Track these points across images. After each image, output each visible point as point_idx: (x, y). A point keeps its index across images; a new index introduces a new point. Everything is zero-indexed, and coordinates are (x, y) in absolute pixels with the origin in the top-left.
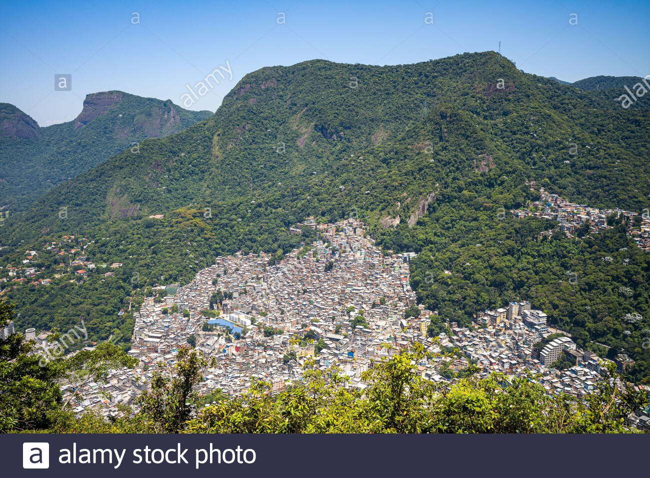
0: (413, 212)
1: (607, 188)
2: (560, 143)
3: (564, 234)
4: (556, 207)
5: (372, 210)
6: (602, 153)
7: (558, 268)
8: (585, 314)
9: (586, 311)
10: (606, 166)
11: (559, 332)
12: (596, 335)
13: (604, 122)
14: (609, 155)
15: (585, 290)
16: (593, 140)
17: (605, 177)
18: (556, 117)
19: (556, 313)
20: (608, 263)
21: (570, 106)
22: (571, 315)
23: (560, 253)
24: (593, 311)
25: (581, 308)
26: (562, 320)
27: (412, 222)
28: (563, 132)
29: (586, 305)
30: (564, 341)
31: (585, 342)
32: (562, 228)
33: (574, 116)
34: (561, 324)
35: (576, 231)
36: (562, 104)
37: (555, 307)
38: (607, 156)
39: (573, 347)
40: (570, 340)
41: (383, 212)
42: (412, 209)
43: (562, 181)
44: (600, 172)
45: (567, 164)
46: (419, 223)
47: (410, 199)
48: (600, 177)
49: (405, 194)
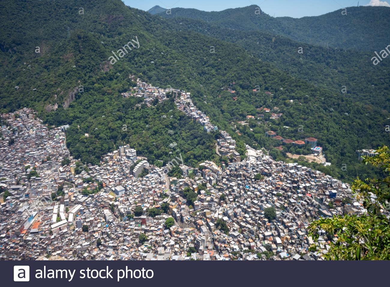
0: (65, 100)
1: (171, 76)
2: (149, 51)
3: (146, 105)
4: (144, 90)
5: (39, 101)
6: (169, 56)
7: (143, 124)
8: (154, 147)
9: (154, 145)
10: (171, 64)
11: (143, 158)
12: (158, 157)
13: (171, 38)
14: (172, 58)
15: (153, 135)
16: (164, 50)
17: (170, 70)
18: (147, 36)
19: (140, 149)
20: (164, 119)
21: (155, 29)
22: (148, 148)
23: (144, 115)
24: (157, 145)
25: (151, 144)
26: (144, 152)
27: (66, 106)
28: (151, 44)
29: (154, 142)
30: (144, 163)
31: (153, 161)
32: (146, 101)
33: (157, 35)
34: (143, 154)
35: (152, 102)
36: (151, 27)
37: (140, 145)
38: (171, 58)
39: (148, 165)
40: (146, 161)
41: (46, 102)
42: (65, 98)
43: (150, 74)
44: (168, 67)
45: (153, 63)
46: (71, 106)
47: (62, 92)
48: (168, 70)
49: (59, 89)
